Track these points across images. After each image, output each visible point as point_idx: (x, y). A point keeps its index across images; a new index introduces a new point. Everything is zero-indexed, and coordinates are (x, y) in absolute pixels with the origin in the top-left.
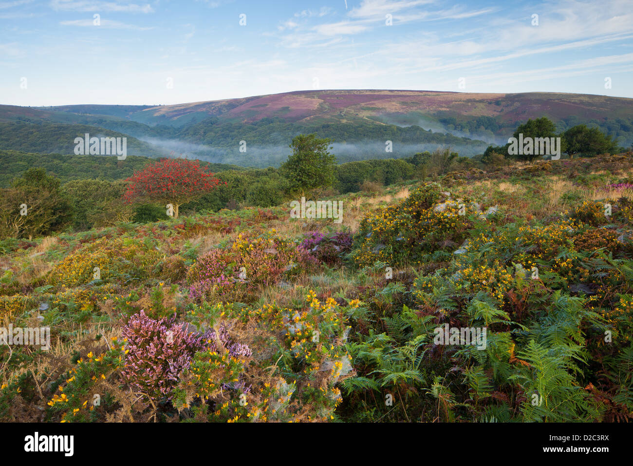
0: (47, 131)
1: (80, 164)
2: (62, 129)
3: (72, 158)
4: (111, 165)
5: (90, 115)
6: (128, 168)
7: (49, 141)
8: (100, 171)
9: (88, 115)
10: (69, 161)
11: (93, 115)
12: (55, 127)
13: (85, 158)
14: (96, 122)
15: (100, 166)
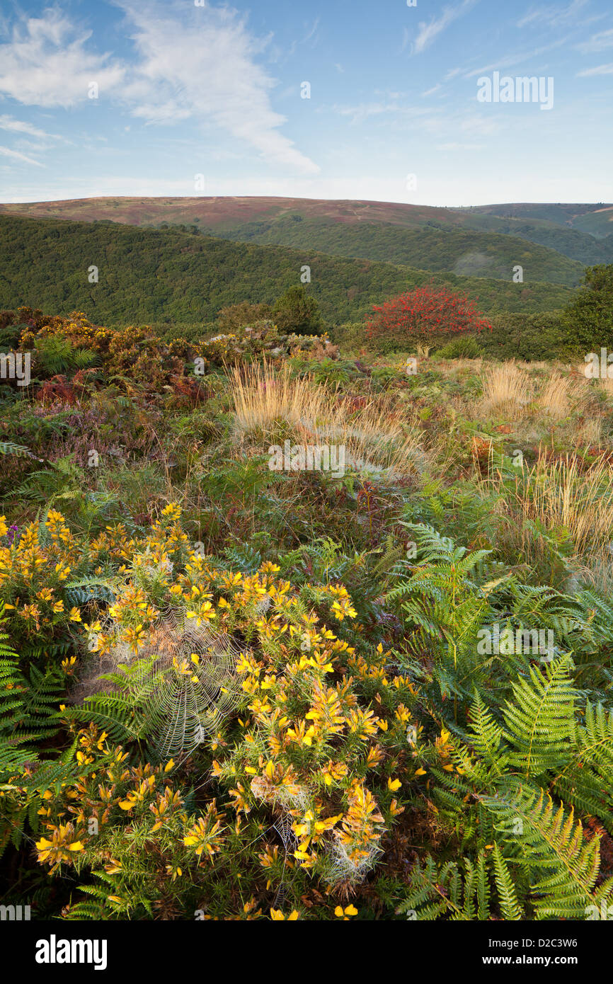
0: (452, 241)
1: (474, 289)
2: (472, 239)
3: (467, 279)
4: (512, 295)
5: (516, 219)
6: (533, 300)
7: (452, 255)
8: (495, 301)
9: (513, 219)
10: (462, 284)
11: (519, 220)
12: (464, 237)
13: (482, 282)
14: (519, 231)
15: (498, 294)
